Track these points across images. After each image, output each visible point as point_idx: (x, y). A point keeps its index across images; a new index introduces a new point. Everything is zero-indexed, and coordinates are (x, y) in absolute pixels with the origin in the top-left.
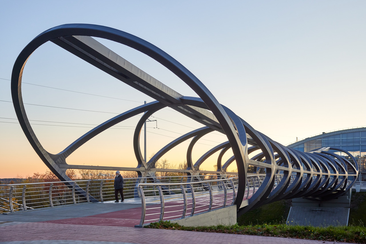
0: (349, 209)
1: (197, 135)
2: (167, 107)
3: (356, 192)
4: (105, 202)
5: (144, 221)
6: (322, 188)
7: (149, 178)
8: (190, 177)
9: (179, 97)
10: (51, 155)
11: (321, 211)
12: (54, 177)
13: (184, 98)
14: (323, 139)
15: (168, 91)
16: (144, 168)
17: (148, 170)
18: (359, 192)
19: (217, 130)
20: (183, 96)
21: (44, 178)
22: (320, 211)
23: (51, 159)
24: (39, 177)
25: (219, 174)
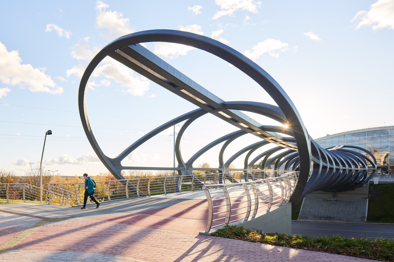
0: (368, 199)
1: (230, 138)
2: (209, 113)
3: (374, 184)
4: (152, 197)
5: (210, 227)
6: (352, 181)
7: (187, 176)
8: (222, 175)
9: (221, 102)
10: (109, 159)
11: (337, 200)
12: (112, 175)
13: (226, 103)
14: (346, 139)
15: (212, 97)
16: (183, 167)
17: (187, 169)
18: (378, 184)
19: (250, 132)
20: (225, 102)
21: (106, 175)
22: (335, 201)
23: (109, 162)
24: (102, 175)
25: (246, 171)
